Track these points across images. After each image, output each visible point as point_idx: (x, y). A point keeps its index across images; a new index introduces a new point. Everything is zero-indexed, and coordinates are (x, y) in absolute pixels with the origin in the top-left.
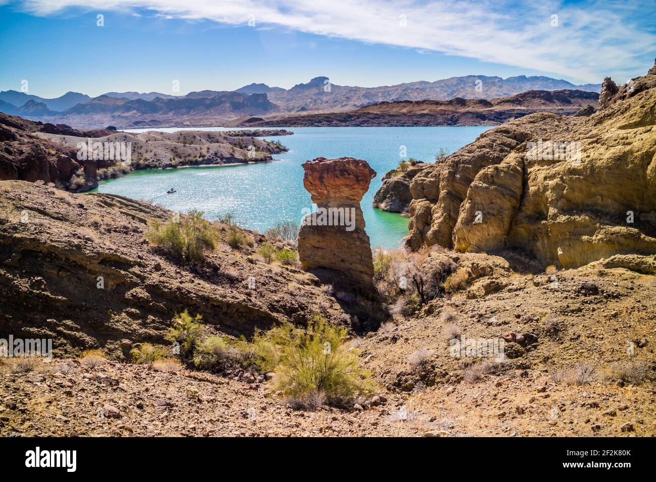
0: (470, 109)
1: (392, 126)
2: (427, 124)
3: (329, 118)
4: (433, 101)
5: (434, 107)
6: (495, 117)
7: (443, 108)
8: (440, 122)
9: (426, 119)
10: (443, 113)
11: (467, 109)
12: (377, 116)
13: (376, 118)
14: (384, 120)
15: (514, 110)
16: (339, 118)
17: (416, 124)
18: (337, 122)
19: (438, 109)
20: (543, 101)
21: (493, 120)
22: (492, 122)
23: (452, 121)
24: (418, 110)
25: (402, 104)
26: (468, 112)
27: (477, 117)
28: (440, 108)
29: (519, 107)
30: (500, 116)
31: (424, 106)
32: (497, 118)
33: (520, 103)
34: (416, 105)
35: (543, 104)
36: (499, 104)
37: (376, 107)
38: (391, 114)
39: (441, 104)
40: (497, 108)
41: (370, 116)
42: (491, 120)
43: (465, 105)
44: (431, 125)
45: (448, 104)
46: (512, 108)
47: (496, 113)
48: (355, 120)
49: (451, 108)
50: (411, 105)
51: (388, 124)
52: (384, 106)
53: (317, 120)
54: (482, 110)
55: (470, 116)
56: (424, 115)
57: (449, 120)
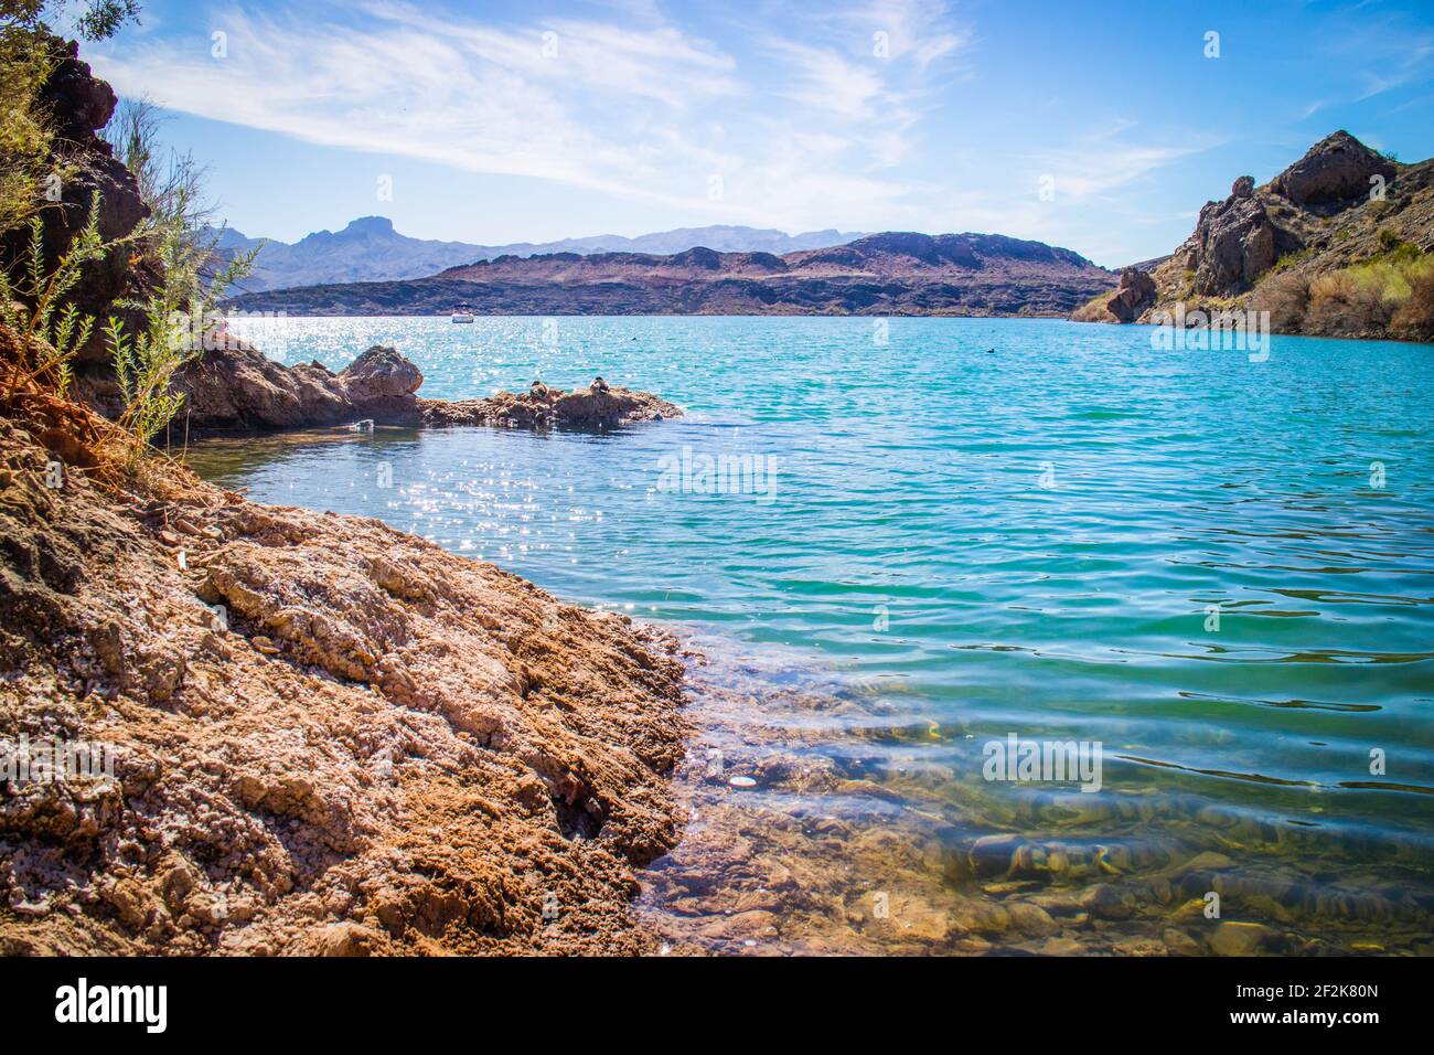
0: (733, 275)
1: (521, 313)
2: (620, 310)
3: (354, 294)
4: (634, 255)
5: (636, 271)
6: (800, 295)
7: (660, 272)
8: (654, 306)
9: (615, 299)
10: (662, 285)
11: (724, 276)
12: (482, 290)
13: (480, 294)
14: (500, 300)
15: (847, 278)
16: (381, 295)
17: (587, 310)
18: (374, 306)
19: (649, 274)
20: (917, 261)
21: (797, 302)
22: (794, 306)
23: (684, 302)
24: (593, 277)
25: (554, 263)
26: (727, 281)
27: (753, 293)
28: (653, 273)
29: (856, 273)
30: (815, 292)
31: (612, 268)
32: (807, 298)
33: (858, 263)
34: (590, 265)
35: (918, 266)
36: (804, 264)
37: (483, 268)
38: (522, 284)
39: (656, 264)
40: (804, 274)
41: (463, 289)
42: (790, 301)
43: (719, 267)
44: (628, 313)
45: (672, 264)
46: (838, 273)
47: (802, 283)
48: (421, 299)
49: (683, 273)
50: (578, 265)
51: (510, 308)
52: (507, 268)
53: (321, 300)
54: (763, 278)
55: (734, 290)
56: (609, 288)
57: (678, 300)
